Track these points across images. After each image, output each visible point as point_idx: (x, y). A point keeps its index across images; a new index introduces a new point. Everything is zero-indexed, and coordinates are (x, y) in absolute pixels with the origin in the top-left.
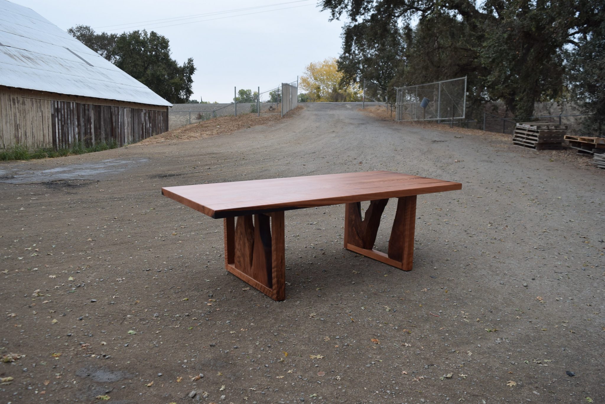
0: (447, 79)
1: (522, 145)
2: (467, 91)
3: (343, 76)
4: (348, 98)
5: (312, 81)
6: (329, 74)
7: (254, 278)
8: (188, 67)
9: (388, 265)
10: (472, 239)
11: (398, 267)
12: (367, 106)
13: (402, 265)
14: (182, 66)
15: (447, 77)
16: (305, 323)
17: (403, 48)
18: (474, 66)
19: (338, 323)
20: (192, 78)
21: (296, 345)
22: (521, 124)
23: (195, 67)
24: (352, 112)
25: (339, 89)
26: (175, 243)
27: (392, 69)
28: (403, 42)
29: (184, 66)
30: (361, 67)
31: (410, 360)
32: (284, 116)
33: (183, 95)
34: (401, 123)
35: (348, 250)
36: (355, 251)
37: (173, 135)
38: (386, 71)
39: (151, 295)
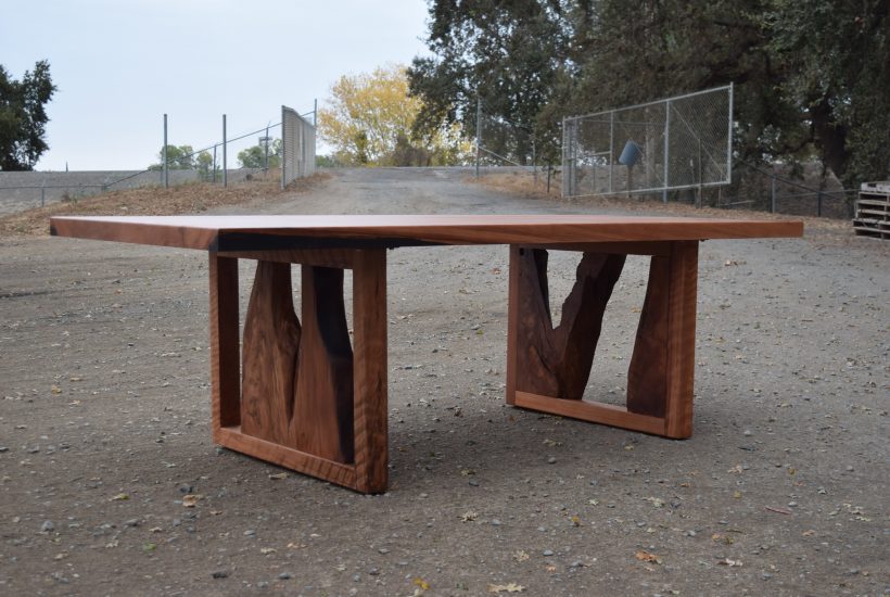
0: (684, 92)
1: (877, 235)
2: (734, 119)
3: (423, 108)
4: (434, 160)
5: (344, 119)
6: (388, 103)
7: (299, 449)
8: (34, 84)
9: (628, 430)
10: (816, 387)
11: (656, 432)
12: (486, 172)
13: (666, 425)
14: (21, 81)
15: (685, 89)
16: (453, 530)
17: (566, 39)
18: (743, 71)
19: (542, 529)
20: (45, 111)
21: (445, 568)
22: (874, 186)
23: (53, 83)
24: (450, 185)
25: (413, 140)
26: (62, 406)
27: (541, 88)
28: (567, 24)
29: (26, 80)
30: (467, 86)
31: (750, 589)
32: (287, 188)
33: (20, 153)
34: (575, 201)
35: (517, 408)
36: (536, 408)
37: (7, 225)
38: (527, 94)
39: (23, 494)
